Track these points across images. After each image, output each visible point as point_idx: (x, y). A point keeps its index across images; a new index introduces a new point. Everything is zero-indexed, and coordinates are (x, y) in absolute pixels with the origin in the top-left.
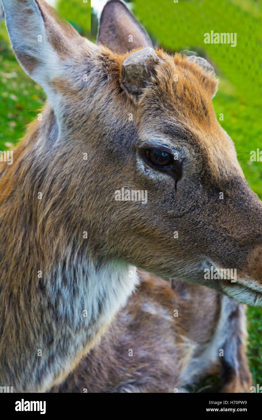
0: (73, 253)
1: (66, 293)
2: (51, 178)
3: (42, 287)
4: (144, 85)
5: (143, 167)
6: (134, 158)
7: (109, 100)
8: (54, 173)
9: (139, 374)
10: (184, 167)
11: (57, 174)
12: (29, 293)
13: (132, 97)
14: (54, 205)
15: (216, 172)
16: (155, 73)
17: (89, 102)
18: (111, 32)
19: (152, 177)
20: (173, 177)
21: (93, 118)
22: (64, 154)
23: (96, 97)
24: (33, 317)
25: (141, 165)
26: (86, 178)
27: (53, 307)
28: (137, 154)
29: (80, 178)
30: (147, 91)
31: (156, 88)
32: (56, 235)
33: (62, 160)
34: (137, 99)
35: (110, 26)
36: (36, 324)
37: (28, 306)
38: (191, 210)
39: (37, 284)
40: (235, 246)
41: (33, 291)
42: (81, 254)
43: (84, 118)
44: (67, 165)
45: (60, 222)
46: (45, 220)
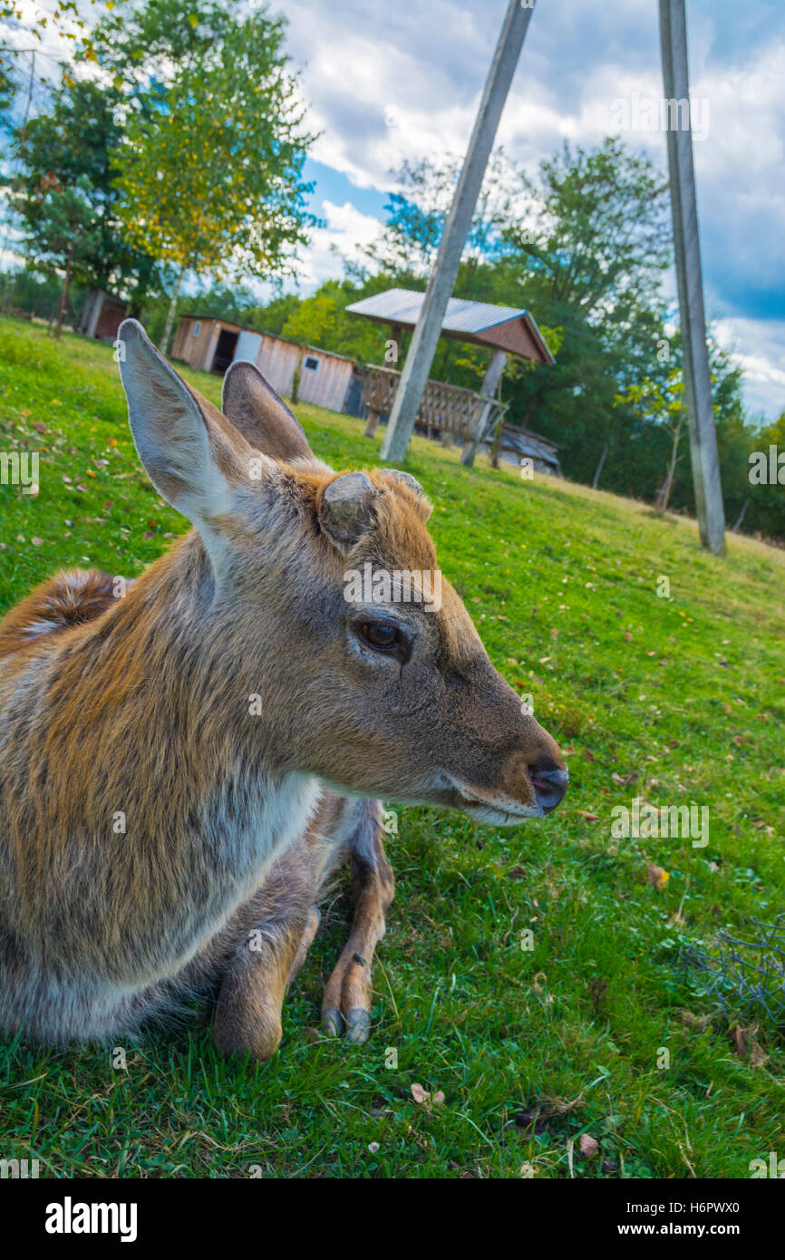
0: (243, 770)
1: (232, 828)
2: (209, 662)
3: (194, 823)
4: (358, 531)
5: (358, 649)
6: (343, 634)
7: (301, 547)
8: (213, 653)
9: (278, 905)
10: (415, 646)
11: (219, 655)
12: (173, 831)
13: (338, 546)
14: (216, 702)
15: (454, 652)
16: (375, 513)
17: (271, 549)
18: (245, 415)
19: (372, 662)
20: (399, 660)
21: (277, 572)
22: (229, 624)
23: (283, 542)
24: (178, 863)
25: (354, 644)
26: (266, 661)
27: (210, 850)
28: (347, 629)
29: (256, 660)
30: (364, 539)
31: (375, 534)
32: (220, 745)
33: (224, 635)
34: (347, 550)
35: (243, 406)
36: (183, 875)
37: (172, 852)
38: (425, 706)
39: (186, 817)
40: (485, 754)
41: (180, 830)
42: (255, 770)
43: (263, 572)
44: (234, 640)
45: (226, 725)
46: (200, 727)
